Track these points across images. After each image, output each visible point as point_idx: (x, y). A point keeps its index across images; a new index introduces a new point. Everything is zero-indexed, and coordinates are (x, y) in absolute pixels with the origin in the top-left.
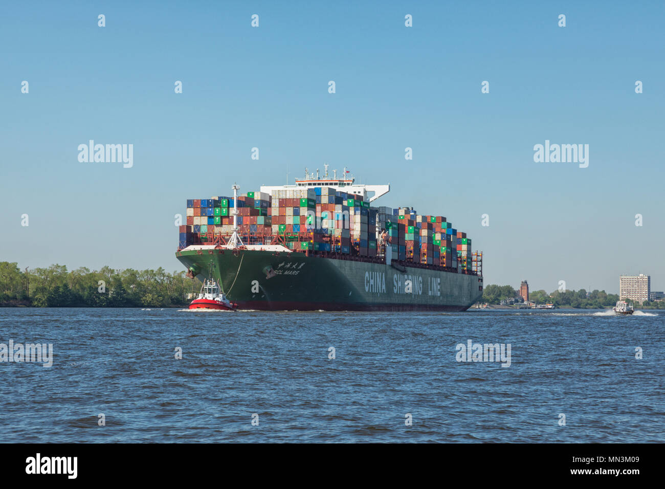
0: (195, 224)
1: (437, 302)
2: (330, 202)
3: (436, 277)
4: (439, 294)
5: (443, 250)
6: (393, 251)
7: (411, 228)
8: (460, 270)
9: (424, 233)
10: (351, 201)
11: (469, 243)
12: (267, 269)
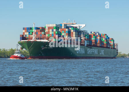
0: (25, 34)
1: (103, 56)
2: (64, 28)
3: (102, 49)
4: (103, 54)
5: (105, 43)
6: (87, 42)
7: (94, 36)
8: (110, 48)
9: (99, 38)
10: (72, 28)
11: (114, 41)
12: (42, 47)
